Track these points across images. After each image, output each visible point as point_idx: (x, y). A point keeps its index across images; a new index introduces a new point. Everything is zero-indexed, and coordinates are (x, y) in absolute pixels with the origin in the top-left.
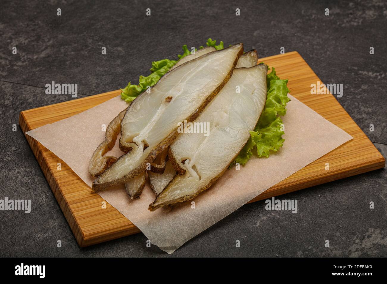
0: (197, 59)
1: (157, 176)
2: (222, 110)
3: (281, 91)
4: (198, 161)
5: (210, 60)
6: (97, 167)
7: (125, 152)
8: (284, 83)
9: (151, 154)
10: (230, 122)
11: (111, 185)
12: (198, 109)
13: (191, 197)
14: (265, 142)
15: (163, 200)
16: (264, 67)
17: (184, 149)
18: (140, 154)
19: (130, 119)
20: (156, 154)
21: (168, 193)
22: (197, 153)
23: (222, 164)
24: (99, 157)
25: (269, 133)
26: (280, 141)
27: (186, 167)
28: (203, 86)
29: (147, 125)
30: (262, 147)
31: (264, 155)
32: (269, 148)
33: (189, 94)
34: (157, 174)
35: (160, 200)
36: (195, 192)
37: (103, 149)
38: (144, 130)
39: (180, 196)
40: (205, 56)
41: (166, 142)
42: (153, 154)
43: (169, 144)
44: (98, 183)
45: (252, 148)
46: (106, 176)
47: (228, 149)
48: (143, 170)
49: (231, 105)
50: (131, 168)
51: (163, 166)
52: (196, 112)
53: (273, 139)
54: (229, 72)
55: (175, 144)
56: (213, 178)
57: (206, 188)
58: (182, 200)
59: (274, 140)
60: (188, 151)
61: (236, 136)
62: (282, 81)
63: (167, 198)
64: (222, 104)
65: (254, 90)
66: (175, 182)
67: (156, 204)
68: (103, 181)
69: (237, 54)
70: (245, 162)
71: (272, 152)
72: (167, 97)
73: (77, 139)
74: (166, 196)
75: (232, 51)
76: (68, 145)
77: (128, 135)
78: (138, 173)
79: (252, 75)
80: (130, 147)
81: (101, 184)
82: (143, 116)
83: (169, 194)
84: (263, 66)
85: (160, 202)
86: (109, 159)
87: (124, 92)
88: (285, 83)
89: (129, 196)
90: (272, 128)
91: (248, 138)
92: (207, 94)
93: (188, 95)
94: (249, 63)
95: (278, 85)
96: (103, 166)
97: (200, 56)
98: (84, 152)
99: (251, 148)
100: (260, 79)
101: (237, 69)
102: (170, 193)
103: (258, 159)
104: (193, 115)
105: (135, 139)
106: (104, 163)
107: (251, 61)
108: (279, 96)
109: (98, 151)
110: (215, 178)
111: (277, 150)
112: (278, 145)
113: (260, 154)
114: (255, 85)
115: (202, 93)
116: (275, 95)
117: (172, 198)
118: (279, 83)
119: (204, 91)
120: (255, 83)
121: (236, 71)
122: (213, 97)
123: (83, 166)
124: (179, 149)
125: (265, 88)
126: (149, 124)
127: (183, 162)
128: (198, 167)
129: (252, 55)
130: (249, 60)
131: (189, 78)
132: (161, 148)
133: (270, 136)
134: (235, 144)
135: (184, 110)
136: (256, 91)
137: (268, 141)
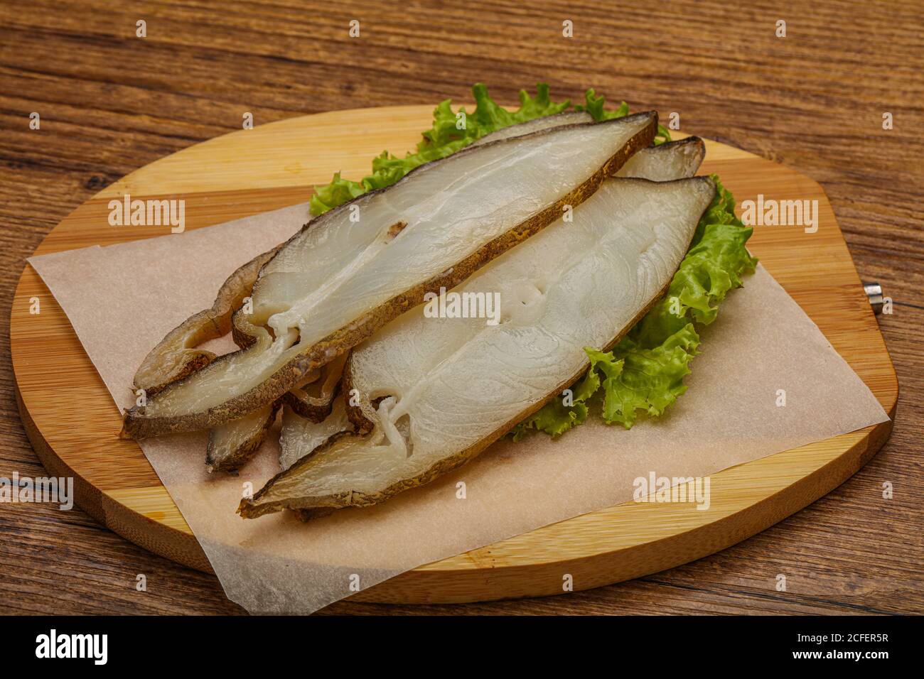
0: (523, 138)
1: (304, 426)
2: (532, 280)
3: (721, 256)
4: (418, 405)
5: (549, 145)
6: (158, 373)
7: (241, 347)
8: (737, 236)
9: (291, 364)
10: (543, 317)
11: (173, 427)
12: (452, 269)
13: (369, 499)
14: (638, 387)
15: (282, 493)
16: (707, 186)
17: (390, 366)
18: (270, 361)
19: (287, 265)
20: (307, 368)
21: (306, 477)
22: (420, 382)
23: (483, 424)
24: (177, 348)
25: (655, 364)
26: (672, 391)
27: (378, 417)
28: (492, 209)
29: (318, 287)
30: (625, 397)
31: (619, 419)
32: (640, 403)
33: (448, 224)
34: (304, 420)
35: (275, 492)
36: (383, 487)
37: (195, 330)
38: (306, 299)
39: (335, 492)
40: (549, 133)
41: (341, 340)
42: (298, 367)
43: (349, 347)
44: (140, 416)
45: (590, 396)
46: (164, 402)
47: (513, 387)
48: (261, 402)
49: (561, 272)
50: (235, 391)
51: (323, 400)
52: (445, 275)
53: (657, 382)
54: (580, 183)
55: (369, 349)
56: (446, 457)
57: (420, 481)
58: (338, 501)
59: (659, 384)
60: (399, 374)
61: (549, 355)
62: (734, 231)
63: (296, 491)
64: (534, 266)
65: (651, 244)
66: (331, 452)
67: (264, 500)
68: (153, 412)
69: (628, 139)
70: (559, 432)
71: (641, 416)
72: (396, 222)
73: (148, 295)
74: (296, 484)
75: (619, 130)
76: (118, 305)
77: (262, 305)
78: (248, 409)
79: (662, 204)
80: (253, 337)
81: (145, 419)
82: (322, 263)
83: (307, 480)
84: (705, 184)
85: (273, 497)
86: (201, 358)
87: (320, 194)
88: (739, 238)
89: (209, 461)
90: (667, 352)
91: (581, 368)
92: (493, 233)
93: (443, 227)
94: (670, 170)
95: (720, 238)
96: (174, 373)
97: (535, 131)
98: (152, 332)
99: (587, 394)
100: (681, 218)
101: (622, 178)
102: (309, 477)
103: (602, 428)
104: (435, 282)
105: (275, 321)
106: (181, 366)
107: (679, 166)
108: (710, 268)
109: (181, 331)
110: (451, 458)
111: (660, 412)
112: (665, 400)
113: (608, 415)
114: (657, 229)
115: (482, 227)
116: (700, 264)
117: (310, 492)
118: (722, 233)
119: (489, 223)
120: (662, 224)
121: (614, 185)
122: (510, 245)
123: (131, 368)
124: (374, 363)
125: (686, 242)
126: (323, 287)
127: (376, 402)
128: (414, 422)
129: (686, 153)
130: (673, 163)
131: (472, 181)
132: (323, 353)
133: (655, 371)
134: (537, 376)
135: (419, 263)
136: (655, 246)
137: (645, 383)
